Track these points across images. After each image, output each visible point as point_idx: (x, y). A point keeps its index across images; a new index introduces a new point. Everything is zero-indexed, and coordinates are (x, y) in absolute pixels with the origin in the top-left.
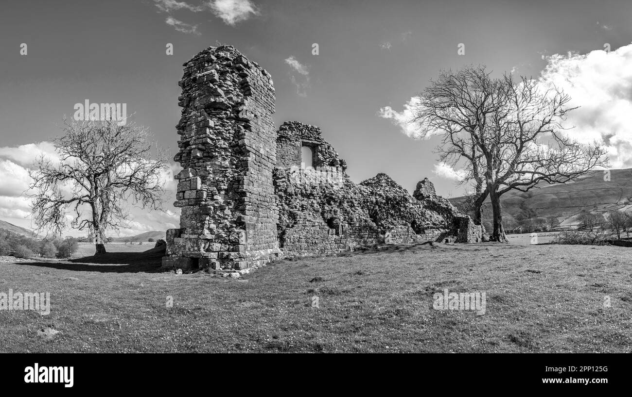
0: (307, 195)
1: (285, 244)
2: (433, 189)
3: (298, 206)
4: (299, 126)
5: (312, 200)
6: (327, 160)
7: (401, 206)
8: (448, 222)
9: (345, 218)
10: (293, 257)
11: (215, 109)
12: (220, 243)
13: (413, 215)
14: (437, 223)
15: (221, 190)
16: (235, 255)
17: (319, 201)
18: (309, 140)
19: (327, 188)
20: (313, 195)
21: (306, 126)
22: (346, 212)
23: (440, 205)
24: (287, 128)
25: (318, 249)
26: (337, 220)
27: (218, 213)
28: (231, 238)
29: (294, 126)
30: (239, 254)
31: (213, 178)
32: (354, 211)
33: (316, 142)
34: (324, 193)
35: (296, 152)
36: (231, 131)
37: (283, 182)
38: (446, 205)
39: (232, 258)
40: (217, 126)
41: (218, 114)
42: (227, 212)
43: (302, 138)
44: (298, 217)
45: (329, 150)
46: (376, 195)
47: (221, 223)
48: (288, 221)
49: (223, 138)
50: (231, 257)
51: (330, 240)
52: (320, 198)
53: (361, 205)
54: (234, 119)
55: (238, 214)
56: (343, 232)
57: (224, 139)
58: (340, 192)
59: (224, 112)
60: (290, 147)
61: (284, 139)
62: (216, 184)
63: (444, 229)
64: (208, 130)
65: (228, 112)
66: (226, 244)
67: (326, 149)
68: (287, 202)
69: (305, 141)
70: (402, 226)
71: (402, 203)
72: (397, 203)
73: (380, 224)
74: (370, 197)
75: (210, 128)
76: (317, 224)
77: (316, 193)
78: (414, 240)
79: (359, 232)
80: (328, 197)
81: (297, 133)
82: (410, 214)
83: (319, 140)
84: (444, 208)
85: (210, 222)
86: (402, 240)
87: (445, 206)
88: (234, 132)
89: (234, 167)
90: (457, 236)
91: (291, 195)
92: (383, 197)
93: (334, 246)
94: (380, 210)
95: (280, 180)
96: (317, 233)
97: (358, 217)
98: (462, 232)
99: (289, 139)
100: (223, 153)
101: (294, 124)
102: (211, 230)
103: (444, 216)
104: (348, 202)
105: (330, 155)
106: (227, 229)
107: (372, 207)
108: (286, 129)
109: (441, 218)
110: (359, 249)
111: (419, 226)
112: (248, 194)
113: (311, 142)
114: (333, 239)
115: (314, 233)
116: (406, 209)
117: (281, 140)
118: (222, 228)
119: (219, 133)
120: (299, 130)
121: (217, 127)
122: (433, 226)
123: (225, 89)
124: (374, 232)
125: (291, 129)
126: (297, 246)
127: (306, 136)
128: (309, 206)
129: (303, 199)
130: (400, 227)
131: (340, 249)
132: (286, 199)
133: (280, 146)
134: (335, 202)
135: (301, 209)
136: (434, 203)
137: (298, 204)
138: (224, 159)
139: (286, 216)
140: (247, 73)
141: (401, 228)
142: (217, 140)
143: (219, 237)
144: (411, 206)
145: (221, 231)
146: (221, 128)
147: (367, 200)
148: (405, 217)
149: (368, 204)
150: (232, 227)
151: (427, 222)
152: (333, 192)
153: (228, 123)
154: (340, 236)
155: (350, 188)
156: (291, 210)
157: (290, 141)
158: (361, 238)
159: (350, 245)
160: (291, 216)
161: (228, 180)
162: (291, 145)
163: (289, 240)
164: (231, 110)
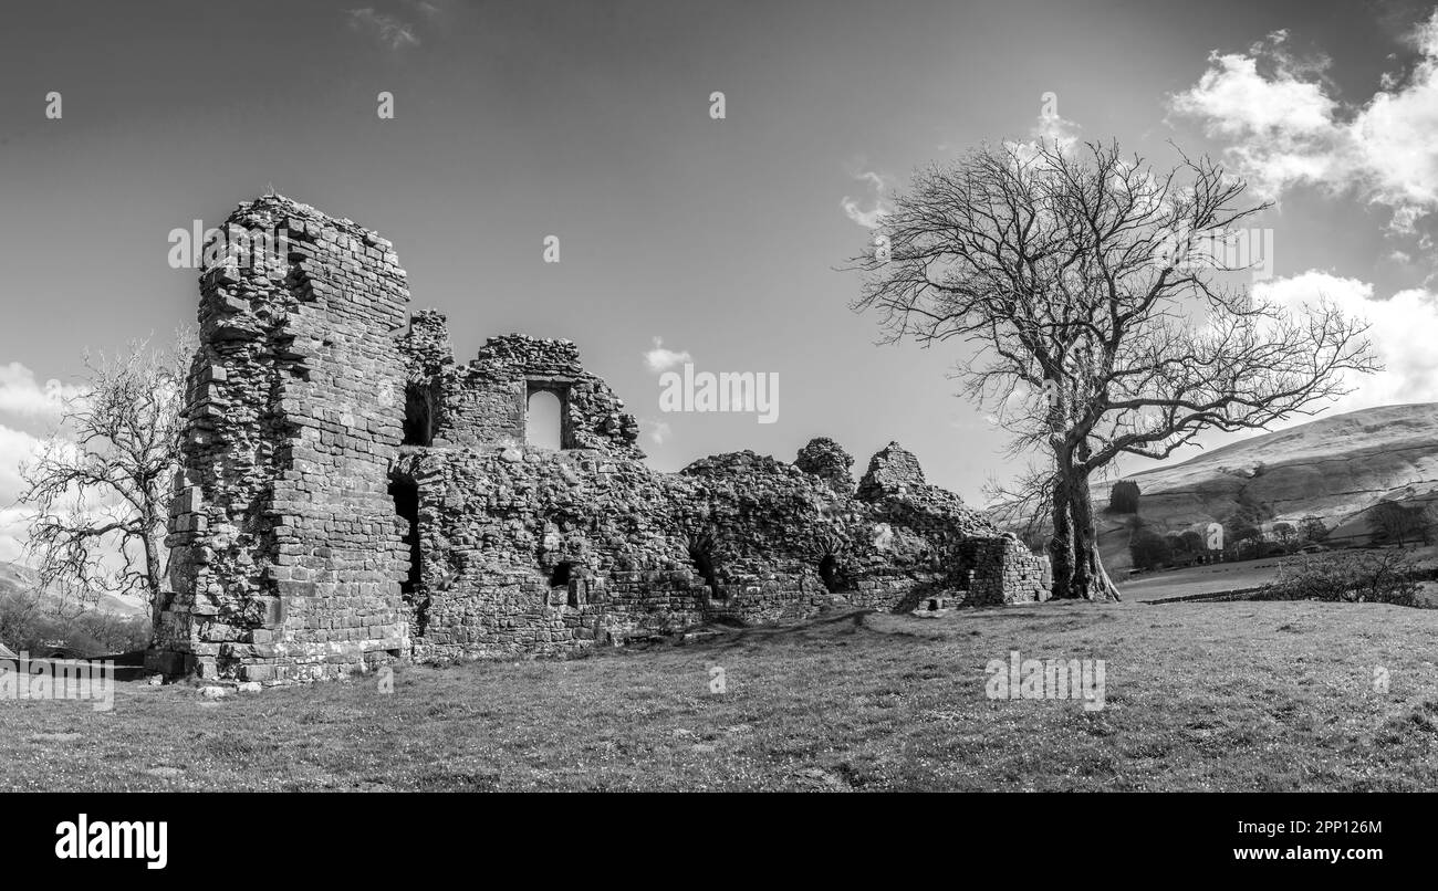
0: (501, 510)
1: (428, 627)
2: (915, 469)
3: (472, 539)
4: (522, 346)
5: (511, 522)
6: (593, 419)
7: (786, 522)
8: (941, 554)
9: (605, 561)
10: (446, 658)
11: (230, 342)
12: (228, 623)
13: (824, 541)
14: (909, 557)
15: (237, 512)
16: (243, 651)
17: (533, 523)
18: (544, 374)
19: (556, 489)
20: (516, 510)
21: (540, 342)
22: (610, 546)
23: (924, 508)
24: (493, 352)
25: (517, 640)
26: (583, 568)
27: (225, 561)
28: (247, 614)
29: (508, 346)
30: (251, 648)
31: (225, 488)
32: (638, 544)
33: (563, 379)
34: (547, 502)
35: (511, 406)
36: (262, 386)
37: (434, 483)
38: (943, 509)
39: (239, 656)
40: (233, 376)
41: (235, 353)
42: (245, 556)
43: (525, 373)
44: (469, 564)
45: (597, 396)
46: (712, 498)
47: (230, 582)
48: (445, 574)
49: (245, 402)
50: (236, 655)
51: (549, 618)
52: (535, 515)
53: (662, 526)
54: (273, 357)
55: (266, 562)
56: (590, 599)
57: (251, 404)
58: (598, 498)
59: (248, 345)
60: (496, 397)
61: (479, 380)
62: (226, 500)
63: (929, 572)
64: (212, 388)
65: (257, 345)
66: (238, 625)
67: (589, 393)
68: (448, 529)
69: (534, 378)
70: (781, 575)
71: (789, 514)
72: (776, 515)
73: (718, 571)
74: (695, 503)
75: (217, 382)
76: (511, 580)
77: (523, 504)
78: (822, 609)
79: (642, 593)
80: (555, 511)
81: (516, 362)
82: (816, 540)
83: (570, 373)
84: (935, 517)
85: (209, 580)
86: (779, 613)
87: (940, 512)
88: (269, 385)
89: (269, 461)
90: (967, 589)
91: (455, 513)
92: (733, 501)
93: (562, 630)
94: (720, 536)
95: (427, 480)
96: (514, 602)
97: (645, 558)
98: (984, 577)
99: (492, 378)
100: (243, 434)
101: (509, 341)
102: (212, 597)
103: (932, 538)
104: (618, 521)
105: (599, 407)
106: (243, 594)
107: (700, 530)
108: (490, 356)
109: (922, 543)
110: (638, 639)
111: (844, 569)
112: (288, 520)
113: (549, 379)
114: (560, 617)
115: (506, 601)
116: (801, 527)
117: (473, 383)
118: (234, 593)
119: (238, 393)
120: (521, 352)
121: (232, 380)
122: (893, 567)
123: (253, 294)
124: (688, 595)
125: (502, 353)
126: (460, 633)
127: (537, 367)
128: (502, 538)
129: (489, 519)
130: (773, 577)
131: (580, 642)
132: (444, 522)
133: (471, 397)
134: (579, 523)
135: (480, 544)
136: (905, 505)
137: (474, 532)
138: (245, 448)
139: (442, 562)
140: (303, 251)
141: (777, 579)
142: (232, 406)
143: (225, 611)
144: (821, 518)
145: (231, 598)
146: (243, 380)
147: (684, 512)
148: (800, 549)
149: (689, 521)
150: (251, 591)
151: (873, 559)
152: (570, 500)
153: (256, 368)
154: (581, 607)
155: (632, 486)
156: (454, 548)
157: (497, 382)
158: (650, 612)
159: (615, 629)
160: (454, 563)
161: (252, 491)
162: (498, 391)
163: (438, 619)
164: (264, 340)
